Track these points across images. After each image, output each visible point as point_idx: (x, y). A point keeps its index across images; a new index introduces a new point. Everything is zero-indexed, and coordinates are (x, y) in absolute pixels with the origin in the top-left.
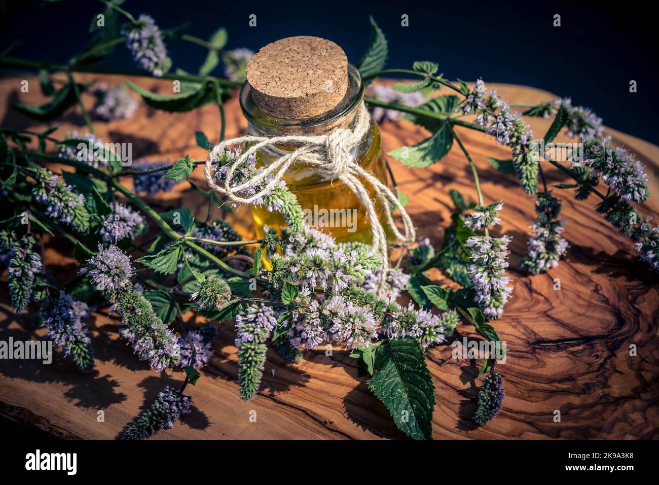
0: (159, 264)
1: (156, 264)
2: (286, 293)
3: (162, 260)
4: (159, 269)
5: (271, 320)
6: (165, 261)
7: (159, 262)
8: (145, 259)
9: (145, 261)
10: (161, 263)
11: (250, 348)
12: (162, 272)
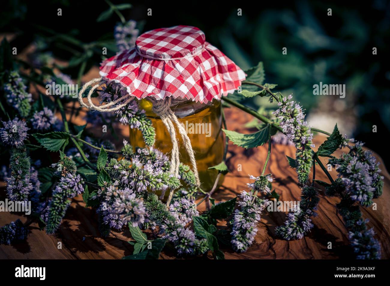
0: (45, 142)
1: (43, 141)
2: (102, 178)
3: (48, 140)
4: (45, 145)
5: (79, 186)
6: (50, 142)
7: (46, 141)
8: (37, 135)
9: (36, 136)
10: (47, 142)
11: (57, 197)
12: (45, 147)
